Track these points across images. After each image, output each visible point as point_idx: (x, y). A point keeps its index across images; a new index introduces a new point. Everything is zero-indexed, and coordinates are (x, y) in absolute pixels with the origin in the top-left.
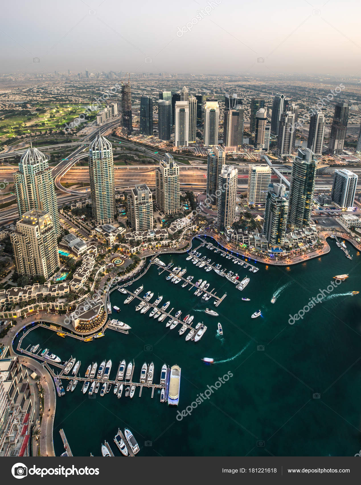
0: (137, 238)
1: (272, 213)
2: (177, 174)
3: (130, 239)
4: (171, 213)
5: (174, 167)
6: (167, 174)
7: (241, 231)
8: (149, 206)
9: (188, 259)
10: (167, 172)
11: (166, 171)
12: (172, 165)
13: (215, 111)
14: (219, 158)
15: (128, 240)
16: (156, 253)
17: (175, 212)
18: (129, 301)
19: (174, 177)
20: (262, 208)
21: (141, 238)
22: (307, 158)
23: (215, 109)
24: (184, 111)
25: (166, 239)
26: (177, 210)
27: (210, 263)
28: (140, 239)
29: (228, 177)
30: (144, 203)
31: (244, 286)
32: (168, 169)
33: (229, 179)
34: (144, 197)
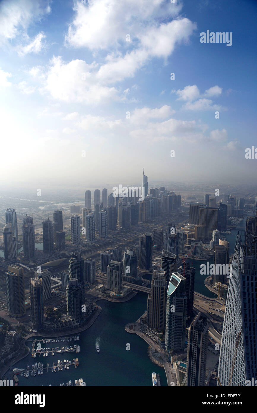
1: (75, 299)
7: (56, 321)
14: (20, 275)
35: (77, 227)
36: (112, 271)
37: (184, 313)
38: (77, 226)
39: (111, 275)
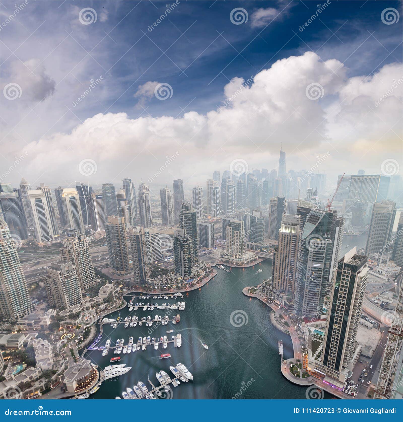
0: (75, 311)
1: (182, 252)
2: (87, 246)
3: (68, 314)
4: (88, 287)
5: (82, 240)
6: (77, 248)
7: (160, 277)
8: (75, 278)
9: (130, 310)
10: (77, 246)
11: (75, 245)
12: (80, 238)
13: (75, 198)
14: (120, 224)
15: (66, 316)
16: (100, 317)
17: (92, 285)
18: (106, 353)
19: (84, 250)
20: (159, 263)
21: (79, 309)
22: (189, 208)
23: (75, 195)
24: (41, 201)
25: (102, 303)
26: (93, 283)
27: (150, 305)
28: (79, 311)
29: (141, 234)
30: (69, 277)
31: (184, 307)
32: (77, 243)
33: (141, 235)
34: (68, 271)
35: (200, 200)
36: (233, 232)
37: (325, 264)
38: (199, 198)
39: (231, 236)
